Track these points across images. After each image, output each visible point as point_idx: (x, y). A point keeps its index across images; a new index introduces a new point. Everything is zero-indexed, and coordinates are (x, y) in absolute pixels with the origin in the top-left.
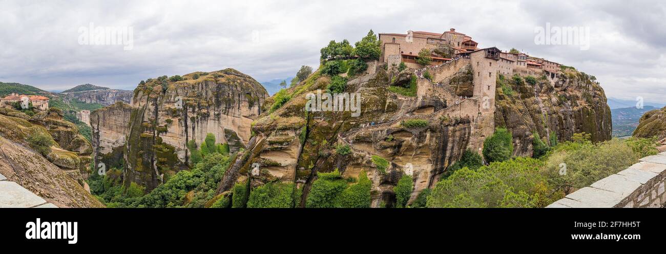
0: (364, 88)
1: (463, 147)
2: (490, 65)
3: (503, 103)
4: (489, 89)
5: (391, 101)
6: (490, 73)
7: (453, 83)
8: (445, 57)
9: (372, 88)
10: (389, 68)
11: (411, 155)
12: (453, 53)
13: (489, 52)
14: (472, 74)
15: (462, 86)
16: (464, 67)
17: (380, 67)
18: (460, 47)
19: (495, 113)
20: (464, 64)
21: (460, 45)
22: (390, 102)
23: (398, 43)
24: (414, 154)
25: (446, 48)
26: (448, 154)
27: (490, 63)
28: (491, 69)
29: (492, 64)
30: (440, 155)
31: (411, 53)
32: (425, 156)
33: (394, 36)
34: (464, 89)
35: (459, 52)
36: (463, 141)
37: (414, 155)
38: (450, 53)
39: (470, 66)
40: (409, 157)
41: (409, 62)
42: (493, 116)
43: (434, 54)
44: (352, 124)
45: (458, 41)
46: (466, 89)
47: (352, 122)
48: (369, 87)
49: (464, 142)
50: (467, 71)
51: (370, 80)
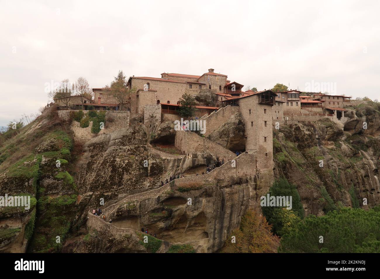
0: (116, 147)
1: (241, 214)
2: (265, 113)
3: (281, 157)
4: (265, 140)
5: (154, 161)
6: (265, 122)
7: (223, 136)
8: (207, 105)
9: (128, 147)
10: (145, 121)
11: (184, 228)
12: (217, 100)
13: (263, 97)
14: (244, 125)
15: (233, 139)
16: (233, 116)
17: (135, 119)
18: (222, 91)
19: (274, 169)
20: (233, 113)
21: (222, 89)
22: (153, 164)
23: (153, 89)
24: (187, 226)
25: (208, 94)
26: (226, 224)
27: (265, 110)
28: (266, 117)
29: (267, 111)
30: (218, 225)
31: (169, 102)
32: (200, 228)
33: (148, 80)
34: (235, 142)
35: (224, 99)
36: (242, 205)
37: (189, 227)
38: (213, 100)
39: (240, 115)
40: (182, 230)
41: (170, 113)
42: (272, 173)
43: (196, 101)
44: (108, 195)
45: (219, 84)
46: (237, 142)
47: (107, 192)
48: (124, 145)
49: (242, 207)
50: (237, 121)
51: (124, 136)
